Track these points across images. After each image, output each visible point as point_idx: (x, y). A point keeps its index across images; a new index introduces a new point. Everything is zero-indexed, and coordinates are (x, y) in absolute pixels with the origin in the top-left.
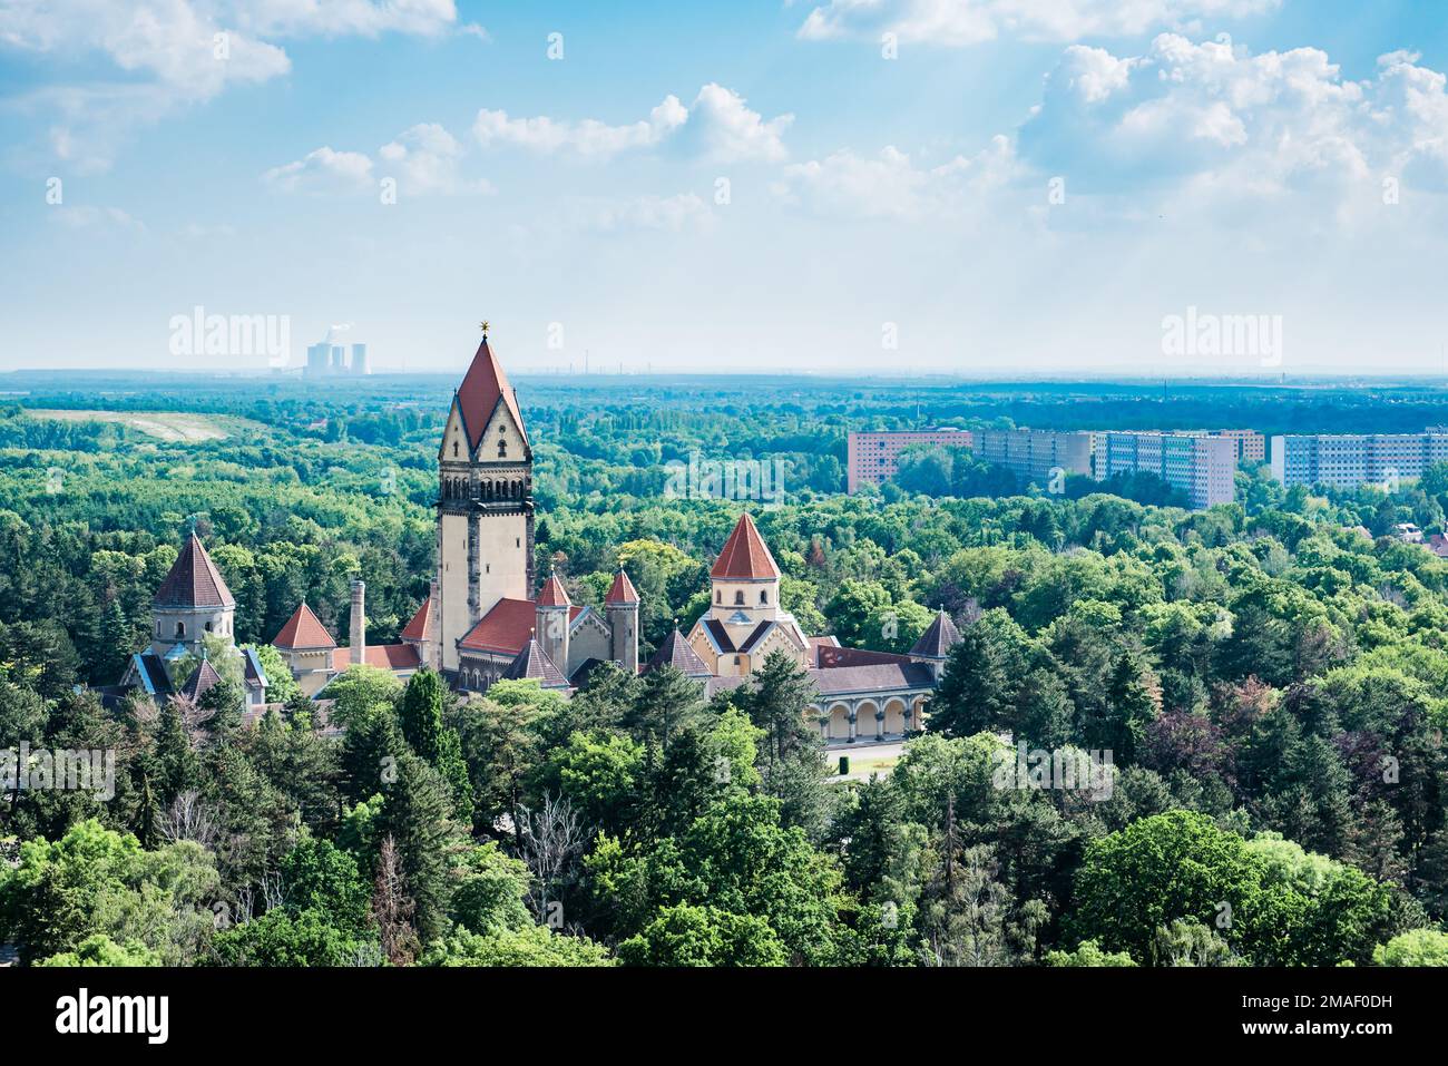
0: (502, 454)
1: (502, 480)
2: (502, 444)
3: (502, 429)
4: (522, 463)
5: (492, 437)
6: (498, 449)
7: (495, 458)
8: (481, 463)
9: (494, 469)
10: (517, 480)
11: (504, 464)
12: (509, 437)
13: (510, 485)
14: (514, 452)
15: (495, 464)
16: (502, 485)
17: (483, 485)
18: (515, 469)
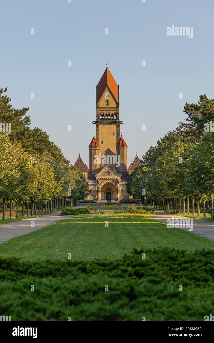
0: (108, 104)
1: (108, 113)
2: (108, 101)
4: (115, 107)
5: (104, 99)
6: (106, 103)
7: (105, 106)
8: (100, 107)
9: (104, 109)
10: (114, 113)
11: (108, 108)
13: (111, 115)
14: (112, 104)
15: (104, 108)
16: (108, 115)
17: (101, 115)
18: (113, 109)
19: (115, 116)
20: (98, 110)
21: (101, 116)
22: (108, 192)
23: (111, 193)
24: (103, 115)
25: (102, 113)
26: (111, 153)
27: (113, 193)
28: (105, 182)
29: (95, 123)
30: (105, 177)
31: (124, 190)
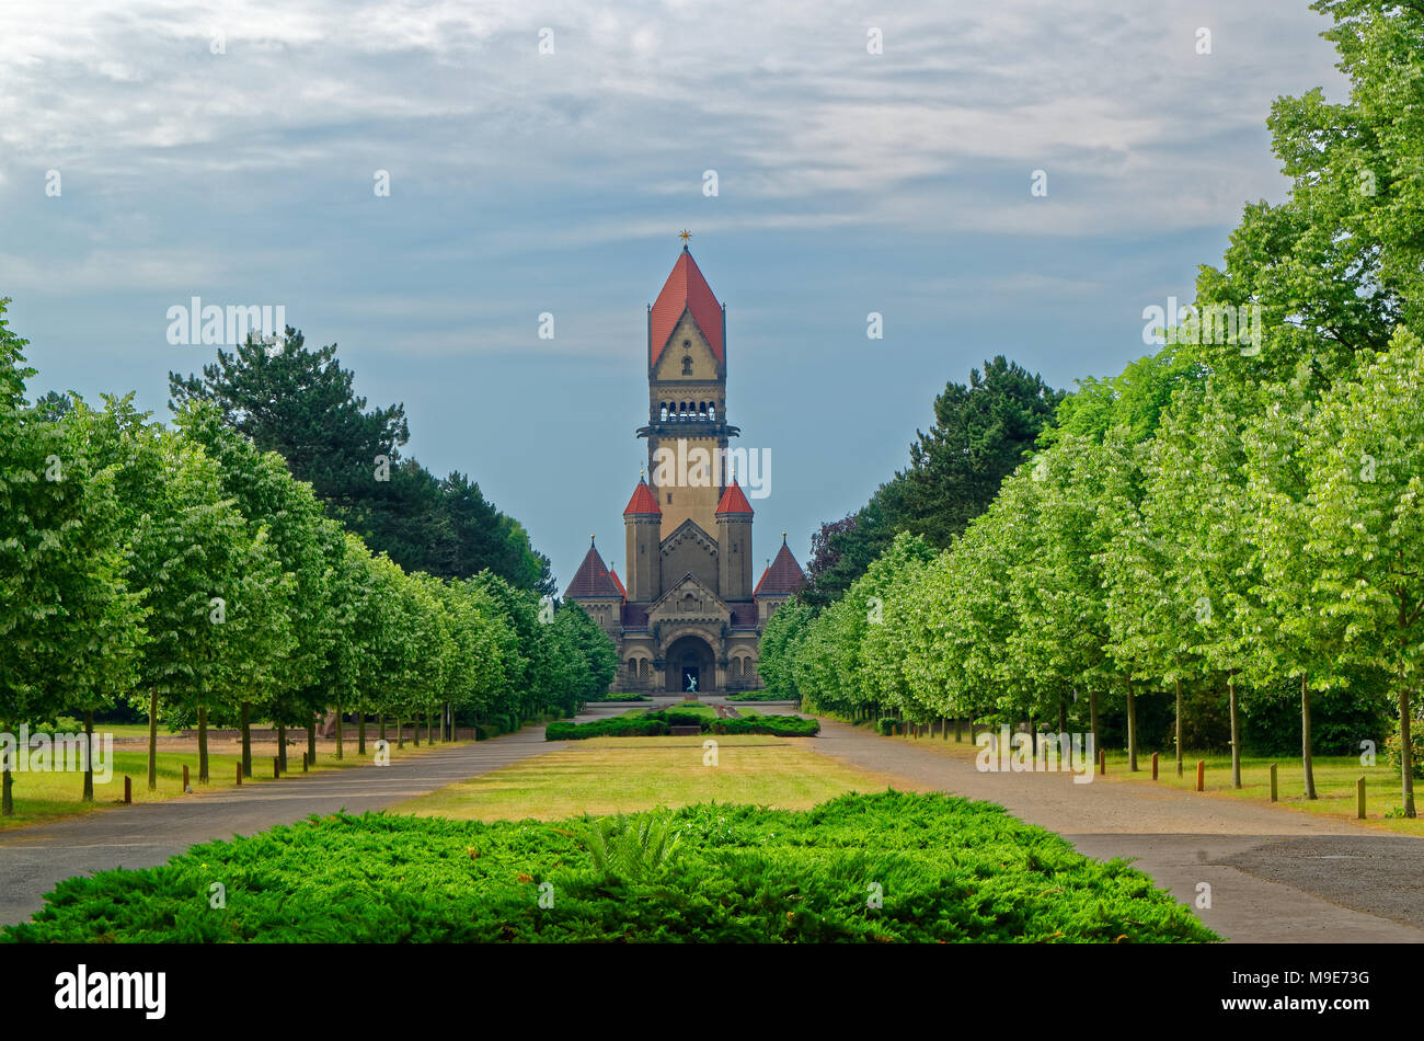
0: (687, 371)
1: (688, 401)
2: (687, 361)
3: (687, 344)
4: (715, 381)
5: (677, 352)
6: (682, 367)
7: (679, 376)
8: (662, 381)
9: (676, 388)
10: (707, 401)
11: (689, 383)
12: (698, 352)
13: (698, 407)
14: (703, 369)
15: (677, 383)
16: (688, 406)
17: (664, 405)
18: (704, 388)
19: (711, 410)
20: (655, 389)
21: (664, 410)
22: (691, 664)
23: (700, 670)
24: (672, 408)
25: (668, 402)
26: (699, 535)
27: (705, 670)
28: (679, 633)
29: (644, 432)
30: (679, 616)
31: (742, 659)
